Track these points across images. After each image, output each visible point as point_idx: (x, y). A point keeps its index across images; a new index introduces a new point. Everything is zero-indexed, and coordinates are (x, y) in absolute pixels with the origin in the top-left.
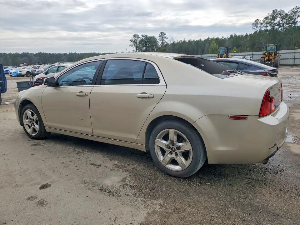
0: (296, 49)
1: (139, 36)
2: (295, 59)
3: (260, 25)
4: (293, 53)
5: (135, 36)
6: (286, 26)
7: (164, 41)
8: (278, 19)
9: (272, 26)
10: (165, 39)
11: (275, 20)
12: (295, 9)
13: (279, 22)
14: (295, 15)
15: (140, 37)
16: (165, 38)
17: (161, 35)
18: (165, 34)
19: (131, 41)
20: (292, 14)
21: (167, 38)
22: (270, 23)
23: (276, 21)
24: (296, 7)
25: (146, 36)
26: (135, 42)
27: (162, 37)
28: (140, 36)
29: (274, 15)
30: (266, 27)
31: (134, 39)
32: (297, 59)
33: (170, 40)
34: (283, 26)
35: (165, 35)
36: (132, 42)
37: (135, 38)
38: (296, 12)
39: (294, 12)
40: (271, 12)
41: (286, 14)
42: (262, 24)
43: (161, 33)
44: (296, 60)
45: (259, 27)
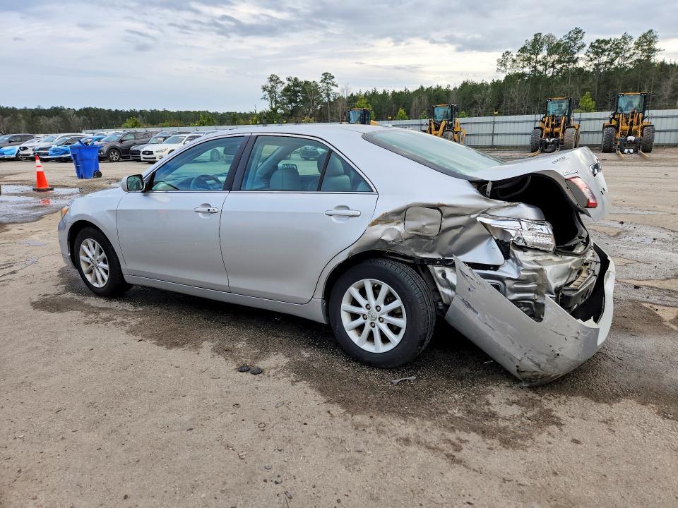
0: (496, 115)
1: (281, 79)
2: (493, 134)
3: (511, 63)
4: (490, 123)
5: (271, 79)
6: (559, 66)
7: (332, 92)
8: (545, 53)
9: (533, 67)
10: (333, 88)
11: (538, 54)
12: (572, 33)
13: (544, 58)
14: (573, 44)
15: (281, 82)
16: (333, 85)
17: (325, 79)
18: (333, 77)
19: (264, 89)
20: (568, 43)
21: (336, 86)
22: (529, 60)
23: (540, 57)
24: (576, 28)
25: (296, 79)
26: (271, 91)
27: (328, 83)
28: (283, 79)
29: (536, 45)
30: (523, 67)
31: (269, 86)
32: (497, 134)
33: (343, 90)
34: (553, 66)
35: (333, 80)
36: (266, 92)
37: (272, 83)
38: (576, 39)
39: (572, 40)
40: (531, 38)
41: (557, 44)
42: (514, 61)
43: (326, 74)
44: (495, 137)
45: (509, 67)
